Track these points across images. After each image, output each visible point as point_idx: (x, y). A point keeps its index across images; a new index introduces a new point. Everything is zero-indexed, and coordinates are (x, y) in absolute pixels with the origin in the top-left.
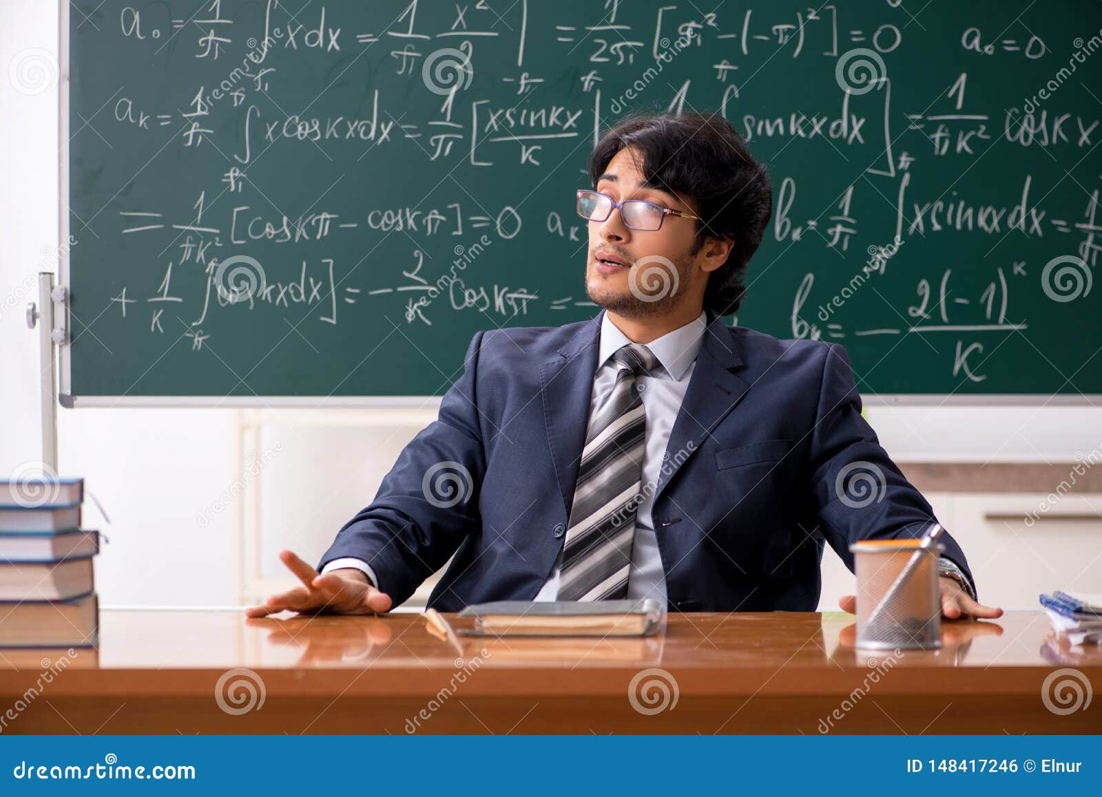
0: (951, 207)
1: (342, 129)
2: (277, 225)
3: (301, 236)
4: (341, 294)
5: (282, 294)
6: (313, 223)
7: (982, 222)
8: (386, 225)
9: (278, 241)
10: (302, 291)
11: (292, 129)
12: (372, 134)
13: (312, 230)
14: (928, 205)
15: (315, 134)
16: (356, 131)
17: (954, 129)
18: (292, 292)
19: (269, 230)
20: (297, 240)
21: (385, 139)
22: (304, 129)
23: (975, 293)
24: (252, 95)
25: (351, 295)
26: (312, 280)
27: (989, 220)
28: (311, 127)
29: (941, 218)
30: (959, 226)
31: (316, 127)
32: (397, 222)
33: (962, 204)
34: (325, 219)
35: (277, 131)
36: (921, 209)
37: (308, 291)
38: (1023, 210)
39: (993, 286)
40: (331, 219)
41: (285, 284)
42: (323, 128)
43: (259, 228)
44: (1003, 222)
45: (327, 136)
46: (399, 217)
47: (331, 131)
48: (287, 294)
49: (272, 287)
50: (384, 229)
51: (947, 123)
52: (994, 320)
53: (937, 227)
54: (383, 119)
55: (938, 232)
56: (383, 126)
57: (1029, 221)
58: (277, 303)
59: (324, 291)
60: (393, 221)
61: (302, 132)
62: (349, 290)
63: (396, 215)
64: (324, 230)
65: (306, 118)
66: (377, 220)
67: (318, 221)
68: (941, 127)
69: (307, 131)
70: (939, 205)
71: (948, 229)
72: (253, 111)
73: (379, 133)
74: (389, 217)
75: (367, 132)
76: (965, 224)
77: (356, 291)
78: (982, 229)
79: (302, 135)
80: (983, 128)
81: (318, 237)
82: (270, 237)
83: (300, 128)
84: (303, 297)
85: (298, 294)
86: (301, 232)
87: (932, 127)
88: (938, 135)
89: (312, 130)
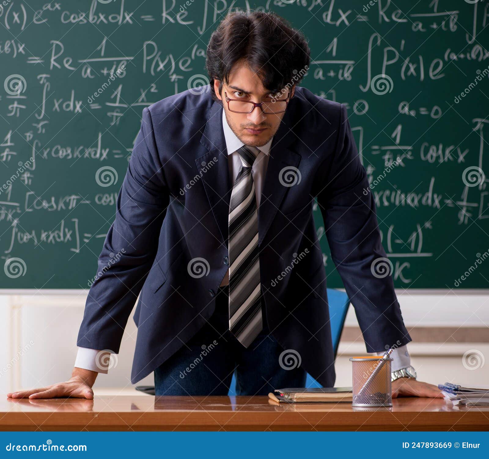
0: (393, 194)
1: (82, 152)
2: (49, 201)
3: (61, 208)
4: (82, 237)
5: (51, 237)
6: (68, 200)
7: (409, 201)
8: (105, 202)
9: (50, 210)
10: (62, 234)
11: (57, 152)
12: (98, 155)
13: (67, 204)
14: (381, 193)
15: (68, 155)
16: (90, 154)
17: (395, 154)
18: (56, 236)
19: (45, 204)
20: (59, 209)
21: (104, 159)
22: (63, 152)
23: (405, 238)
24: (36, 136)
25: (87, 238)
26: (67, 230)
27: (413, 200)
28: (67, 151)
29: (388, 199)
30: (397, 203)
31: (69, 151)
32: (110, 201)
33: (399, 192)
34: (74, 199)
35: (49, 154)
36: (378, 193)
37: (65, 235)
38: (430, 194)
39: (414, 235)
40: (77, 199)
41: (53, 232)
42: (73, 152)
43: (39, 203)
44: (420, 201)
45: (75, 156)
46: (112, 198)
47: (77, 153)
48: (54, 237)
49: (46, 233)
50: (104, 204)
51: (392, 151)
52: (415, 251)
53: (386, 203)
54: (103, 147)
55: (387, 207)
56: (103, 151)
57: (433, 201)
58: (49, 241)
59: (73, 236)
60: (108, 200)
61: (62, 154)
62: (86, 235)
63: (110, 196)
64: (73, 204)
65: (64, 146)
66: (100, 199)
67: (70, 200)
68: (388, 153)
69: (65, 154)
70: (387, 192)
71: (392, 205)
72: (37, 143)
73: (101, 155)
74: (106, 198)
75: (95, 154)
76: (400, 202)
77: (89, 235)
78: (409, 205)
79: (62, 155)
80: (410, 153)
81: (70, 208)
82: (45, 208)
83: (61, 152)
84: (62, 239)
85: (59, 237)
86: (61, 205)
87: (384, 152)
88: (387, 157)
89: (67, 153)
